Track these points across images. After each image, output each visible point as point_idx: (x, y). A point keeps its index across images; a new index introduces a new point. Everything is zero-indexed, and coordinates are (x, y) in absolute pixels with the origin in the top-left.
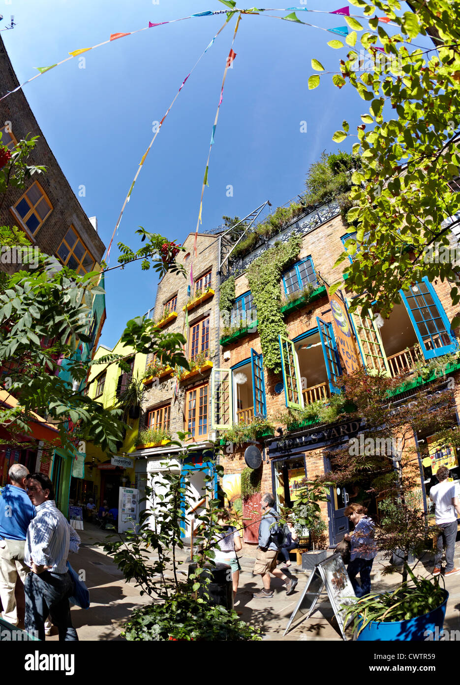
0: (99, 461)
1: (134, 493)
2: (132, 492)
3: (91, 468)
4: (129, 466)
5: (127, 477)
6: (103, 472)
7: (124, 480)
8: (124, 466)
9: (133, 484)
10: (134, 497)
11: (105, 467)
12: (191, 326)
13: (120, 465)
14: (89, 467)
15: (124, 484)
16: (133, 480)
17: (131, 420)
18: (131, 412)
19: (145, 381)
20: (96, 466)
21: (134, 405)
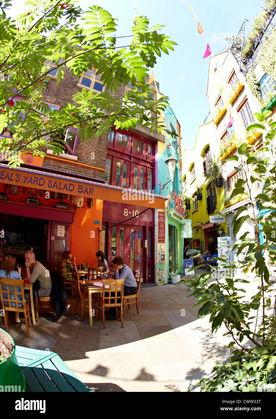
0: (202, 224)
1: (228, 240)
2: (226, 239)
3: (197, 230)
4: (223, 221)
5: (222, 230)
6: (206, 230)
7: (220, 232)
8: (219, 222)
9: (226, 234)
10: (228, 242)
11: (207, 226)
12: (238, 111)
13: (216, 222)
14: (196, 230)
15: (220, 235)
16: (226, 231)
17: (218, 188)
18: (216, 182)
19: (220, 158)
20: (201, 228)
21: (218, 177)
